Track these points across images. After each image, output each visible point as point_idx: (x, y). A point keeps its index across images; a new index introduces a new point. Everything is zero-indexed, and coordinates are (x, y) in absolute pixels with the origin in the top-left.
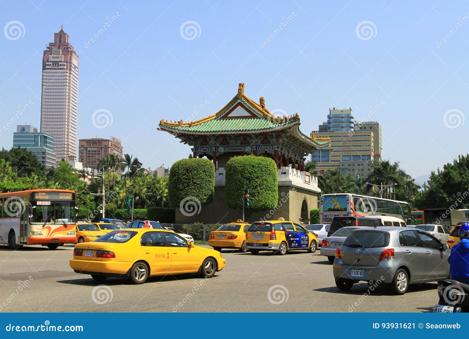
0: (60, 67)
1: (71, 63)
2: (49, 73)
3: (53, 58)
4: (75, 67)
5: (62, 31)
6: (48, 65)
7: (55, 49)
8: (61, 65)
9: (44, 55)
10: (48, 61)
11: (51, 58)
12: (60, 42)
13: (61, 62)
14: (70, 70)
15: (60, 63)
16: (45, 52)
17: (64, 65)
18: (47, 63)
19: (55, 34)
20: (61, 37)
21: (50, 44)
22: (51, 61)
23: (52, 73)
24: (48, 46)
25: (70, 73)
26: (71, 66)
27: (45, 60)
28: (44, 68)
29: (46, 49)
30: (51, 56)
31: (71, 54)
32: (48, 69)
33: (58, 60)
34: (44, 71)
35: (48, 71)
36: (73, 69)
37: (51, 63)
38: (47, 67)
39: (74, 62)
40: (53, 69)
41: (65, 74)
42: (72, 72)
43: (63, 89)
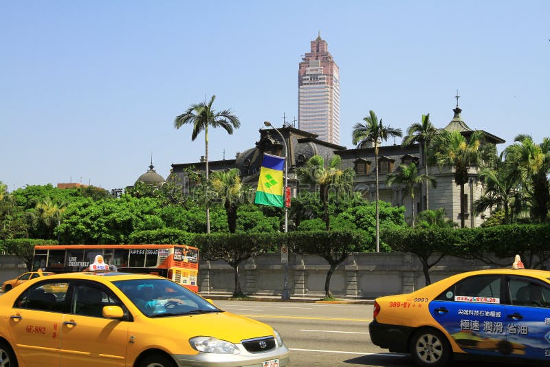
0: (320, 81)
1: (331, 75)
2: (306, 89)
3: (311, 70)
4: (336, 81)
5: (319, 38)
6: (305, 79)
7: (312, 60)
8: (320, 79)
9: (300, 68)
10: (305, 75)
11: (309, 71)
12: (318, 51)
13: (320, 74)
14: (332, 84)
15: (319, 77)
16: (301, 65)
17: (324, 79)
18: (304, 78)
19: (312, 42)
20: (318, 45)
21: (306, 54)
22: (308, 75)
23: (309, 88)
24: (304, 57)
25: (332, 88)
26: (332, 79)
27: (302, 75)
28: (300, 83)
29: (301, 61)
30: (308, 69)
31: (332, 65)
32: (305, 84)
33: (317, 73)
34: (301, 87)
35: (305, 86)
36: (334, 83)
37: (309, 77)
38: (304, 82)
39: (335, 74)
40: (311, 84)
41: (326, 89)
42: (333, 87)
43: (324, 107)
